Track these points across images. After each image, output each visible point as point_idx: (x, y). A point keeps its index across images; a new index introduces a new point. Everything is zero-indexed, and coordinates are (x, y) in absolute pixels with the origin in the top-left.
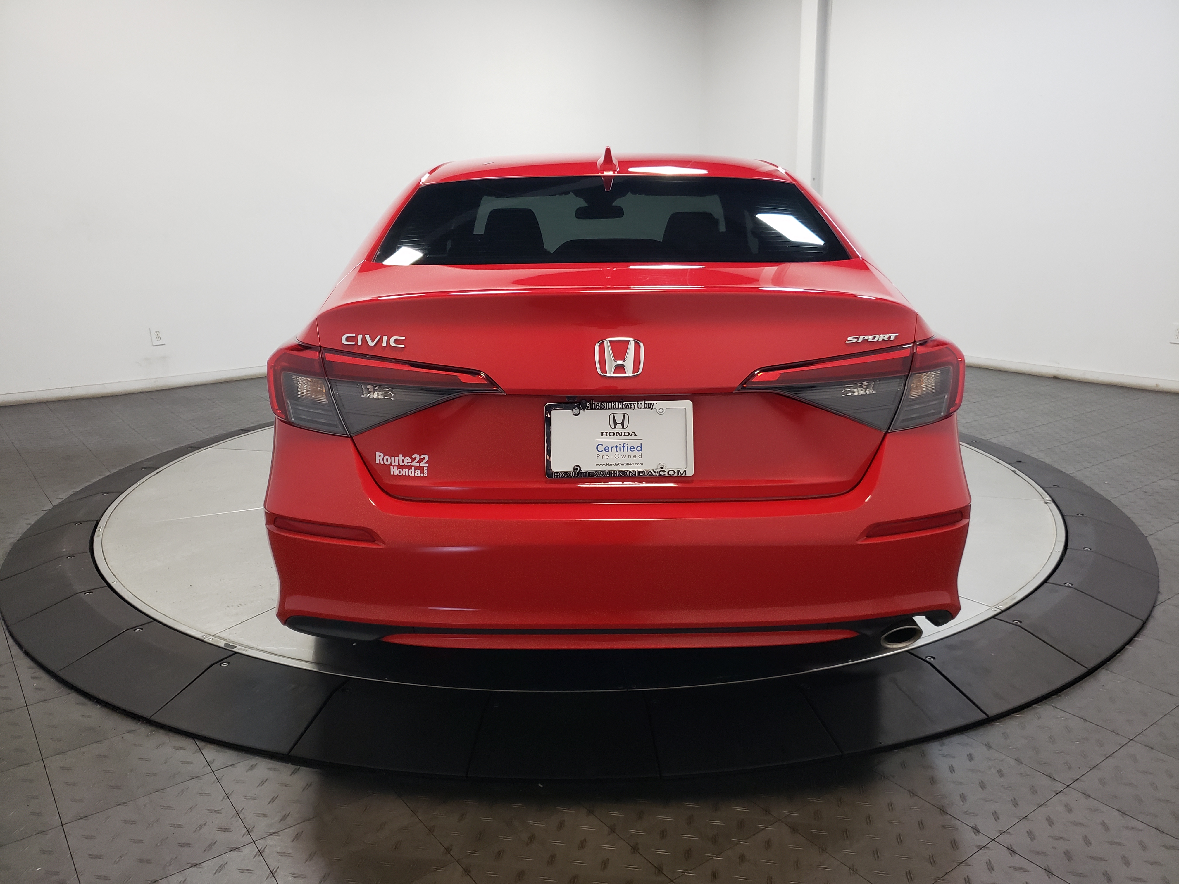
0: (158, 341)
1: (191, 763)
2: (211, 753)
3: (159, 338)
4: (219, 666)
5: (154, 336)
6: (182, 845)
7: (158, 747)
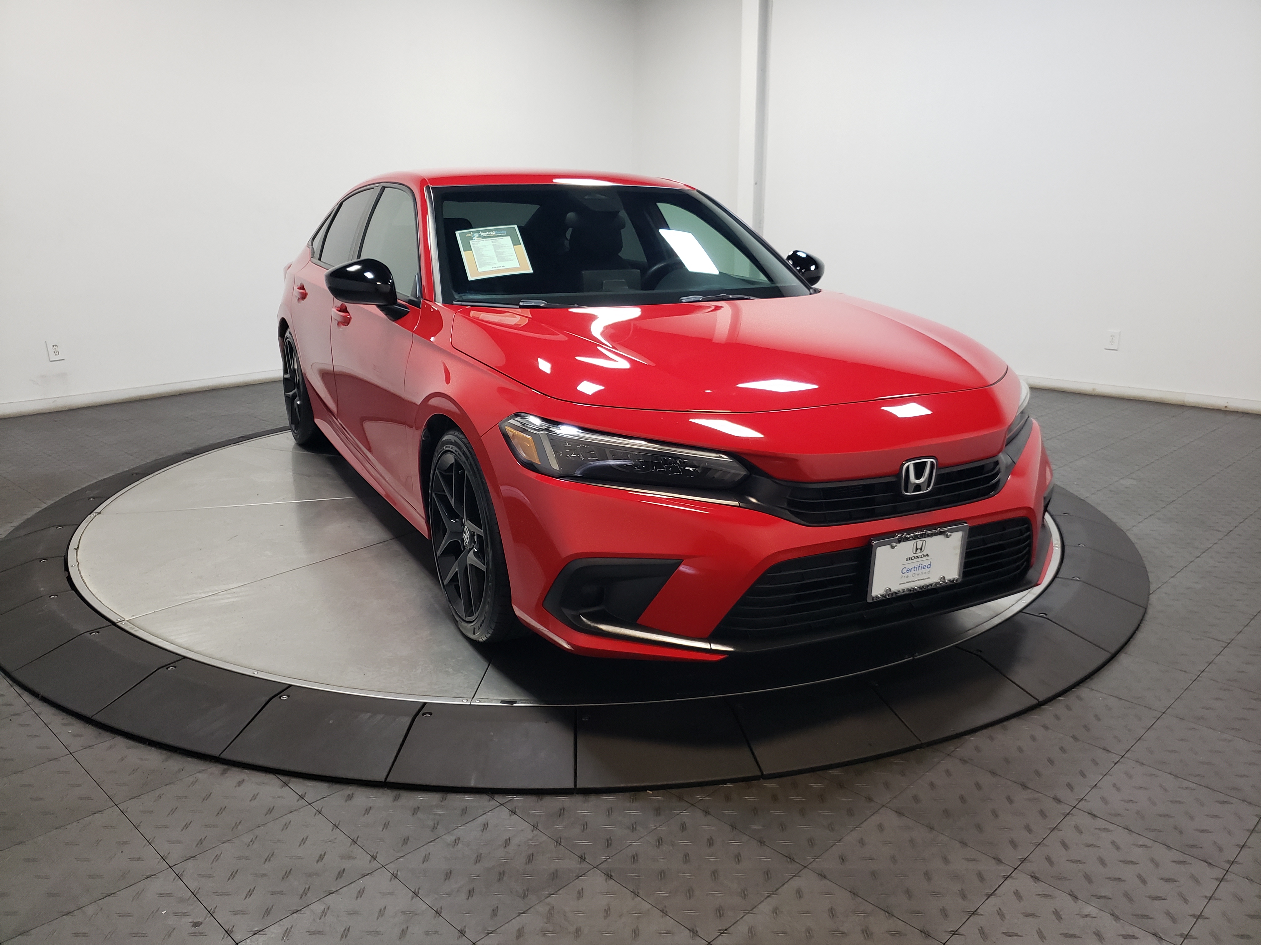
0: (56, 356)
1: (282, 797)
2: (299, 786)
3: (57, 353)
4: (279, 699)
5: (51, 351)
6: (309, 875)
7: (240, 783)
